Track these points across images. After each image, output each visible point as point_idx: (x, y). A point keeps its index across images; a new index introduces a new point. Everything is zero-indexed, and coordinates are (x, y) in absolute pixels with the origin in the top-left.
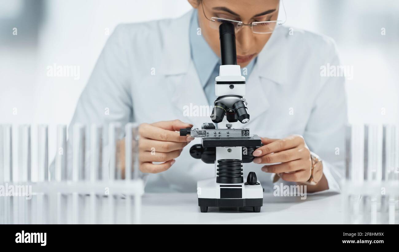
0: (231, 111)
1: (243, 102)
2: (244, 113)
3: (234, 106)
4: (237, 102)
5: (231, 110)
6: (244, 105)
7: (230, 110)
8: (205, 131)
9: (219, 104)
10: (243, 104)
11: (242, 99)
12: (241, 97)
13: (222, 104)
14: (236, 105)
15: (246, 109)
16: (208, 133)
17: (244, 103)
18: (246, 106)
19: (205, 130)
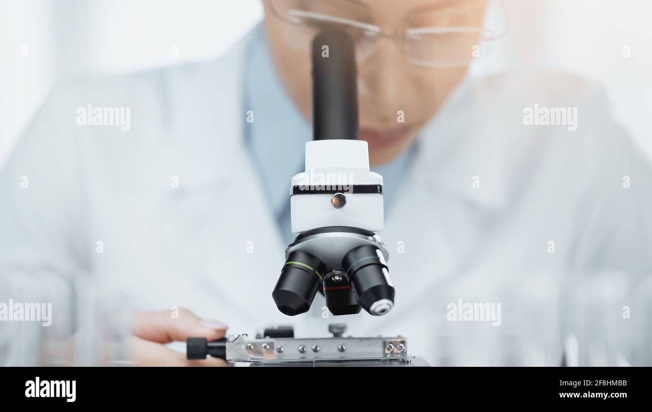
0: (337, 278)
1: (374, 248)
2: (375, 282)
3: (345, 263)
4: (357, 249)
5: (339, 275)
6: (378, 259)
7: (334, 276)
8: (271, 345)
9: (301, 256)
10: (376, 254)
11: (370, 238)
12: (367, 233)
13: (310, 256)
14: (352, 257)
15: (384, 270)
16: (279, 351)
17: (378, 251)
18: (383, 261)
19: (272, 340)
